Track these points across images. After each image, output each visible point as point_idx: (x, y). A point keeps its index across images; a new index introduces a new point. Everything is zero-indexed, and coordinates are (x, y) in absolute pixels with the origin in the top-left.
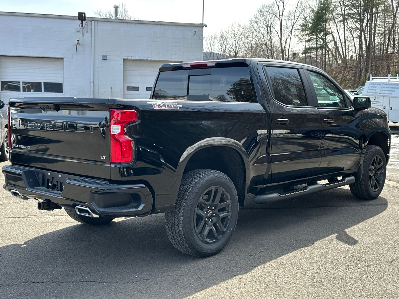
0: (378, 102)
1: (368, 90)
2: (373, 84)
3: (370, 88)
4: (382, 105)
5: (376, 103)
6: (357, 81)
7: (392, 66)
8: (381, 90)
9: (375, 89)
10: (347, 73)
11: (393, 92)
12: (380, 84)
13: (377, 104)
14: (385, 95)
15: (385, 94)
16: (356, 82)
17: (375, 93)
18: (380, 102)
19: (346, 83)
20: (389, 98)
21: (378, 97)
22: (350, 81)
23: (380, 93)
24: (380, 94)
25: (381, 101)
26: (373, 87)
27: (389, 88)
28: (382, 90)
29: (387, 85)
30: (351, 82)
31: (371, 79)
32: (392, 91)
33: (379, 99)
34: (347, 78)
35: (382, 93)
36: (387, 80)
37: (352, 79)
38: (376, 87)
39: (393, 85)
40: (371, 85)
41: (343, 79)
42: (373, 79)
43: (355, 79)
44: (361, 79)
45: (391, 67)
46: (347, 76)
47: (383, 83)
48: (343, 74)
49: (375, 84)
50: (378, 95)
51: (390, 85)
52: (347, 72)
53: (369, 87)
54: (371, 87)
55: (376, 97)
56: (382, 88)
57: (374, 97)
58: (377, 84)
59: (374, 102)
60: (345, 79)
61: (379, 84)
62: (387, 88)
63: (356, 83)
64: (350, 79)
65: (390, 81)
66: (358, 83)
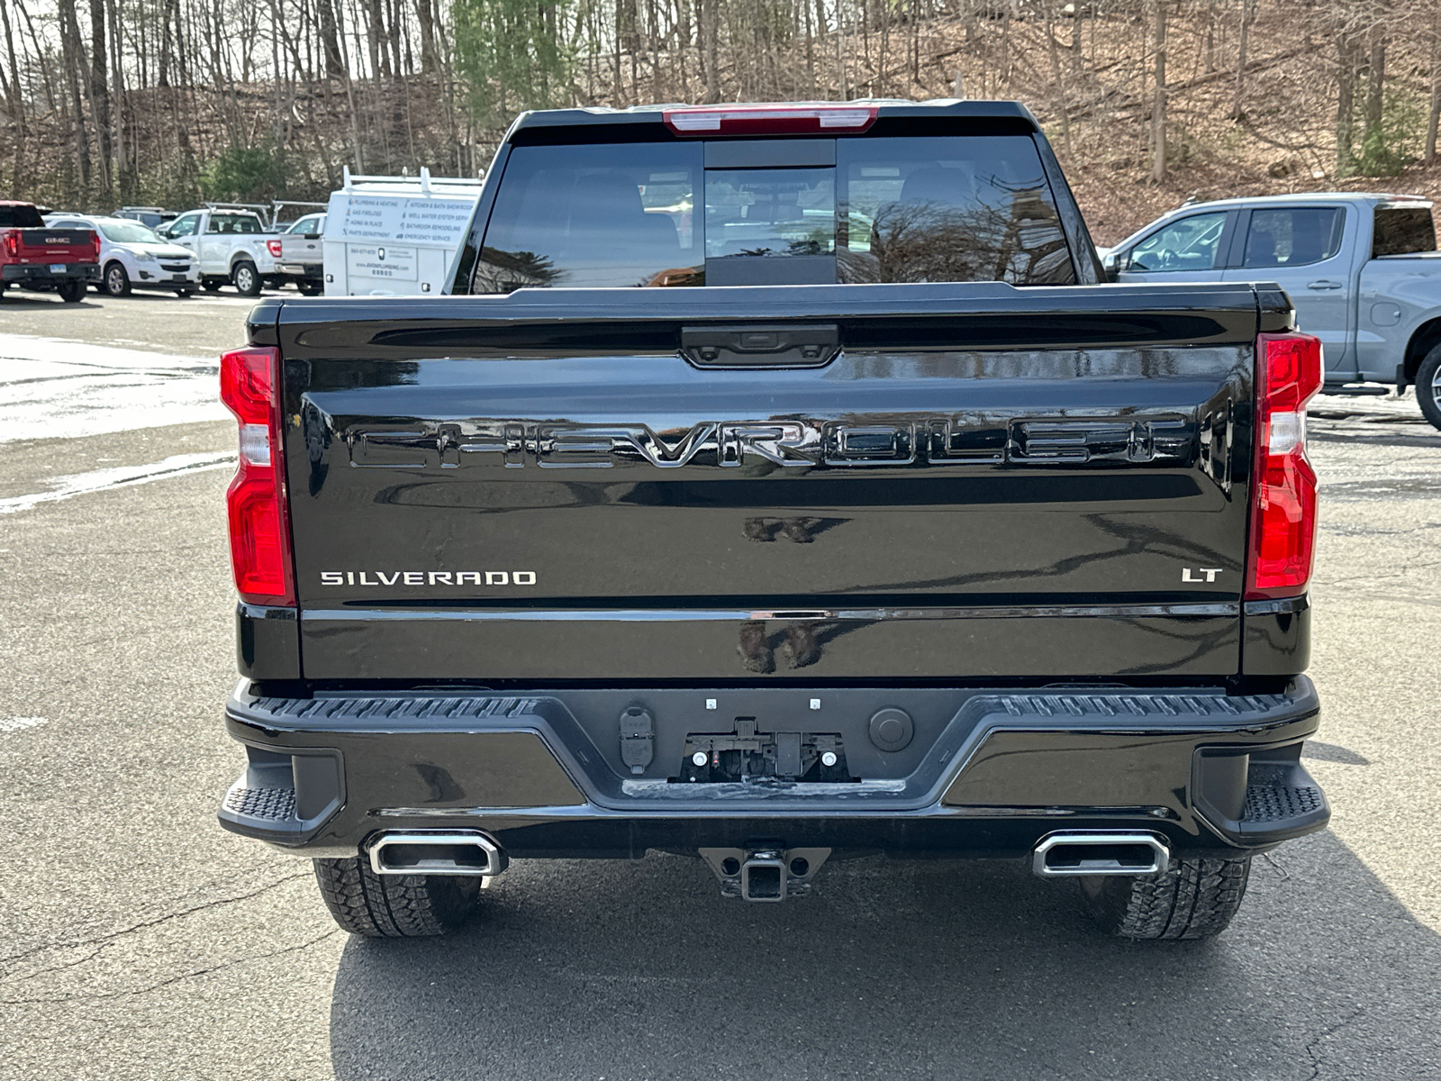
0: (395, 267)
1: (346, 224)
2: (365, 203)
3: (353, 217)
4: (415, 279)
5: (388, 270)
6: (77, 184)
7: (194, 134)
8: (402, 225)
9: (375, 219)
10: (34, 156)
11: (456, 232)
12: (394, 201)
13: (393, 277)
14: (423, 241)
15: (424, 237)
16: (77, 188)
17: (381, 235)
18: (406, 269)
19: (38, 192)
20: (442, 253)
21: (396, 249)
22: (53, 186)
23: (400, 236)
24: (399, 240)
25: (411, 263)
26: (367, 213)
27: (434, 216)
28: (409, 226)
29: (423, 206)
30: (55, 190)
31: (347, 184)
32: (448, 228)
33: (397, 257)
34: (36, 172)
35: (410, 236)
36: (418, 188)
37: (56, 177)
38: (378, 214)
39: (449, 207)
40: (355, 207)
41: (20, 176)
42: (354, 183)
43: (69, 177)
44: (93, 180)
45: (191, 137)
46: (37, 164)
47: (408, 200)
48: (17, 158)
49: (371, 203)
50: (393, 244)
51: (436, 206)
52: (30, 151)
53: (348, 214)
54: (357, 213)
55: (387, 249)
56: (404, 216)
57: (376, 249)
58: (383, 204)
59: (380, 269)
60: (29, 176)
61: (393, 203)
62: (423, 216)
63: (77, 193)
64: (50, 179)
65: (429, 192)
66: (84, 193)
